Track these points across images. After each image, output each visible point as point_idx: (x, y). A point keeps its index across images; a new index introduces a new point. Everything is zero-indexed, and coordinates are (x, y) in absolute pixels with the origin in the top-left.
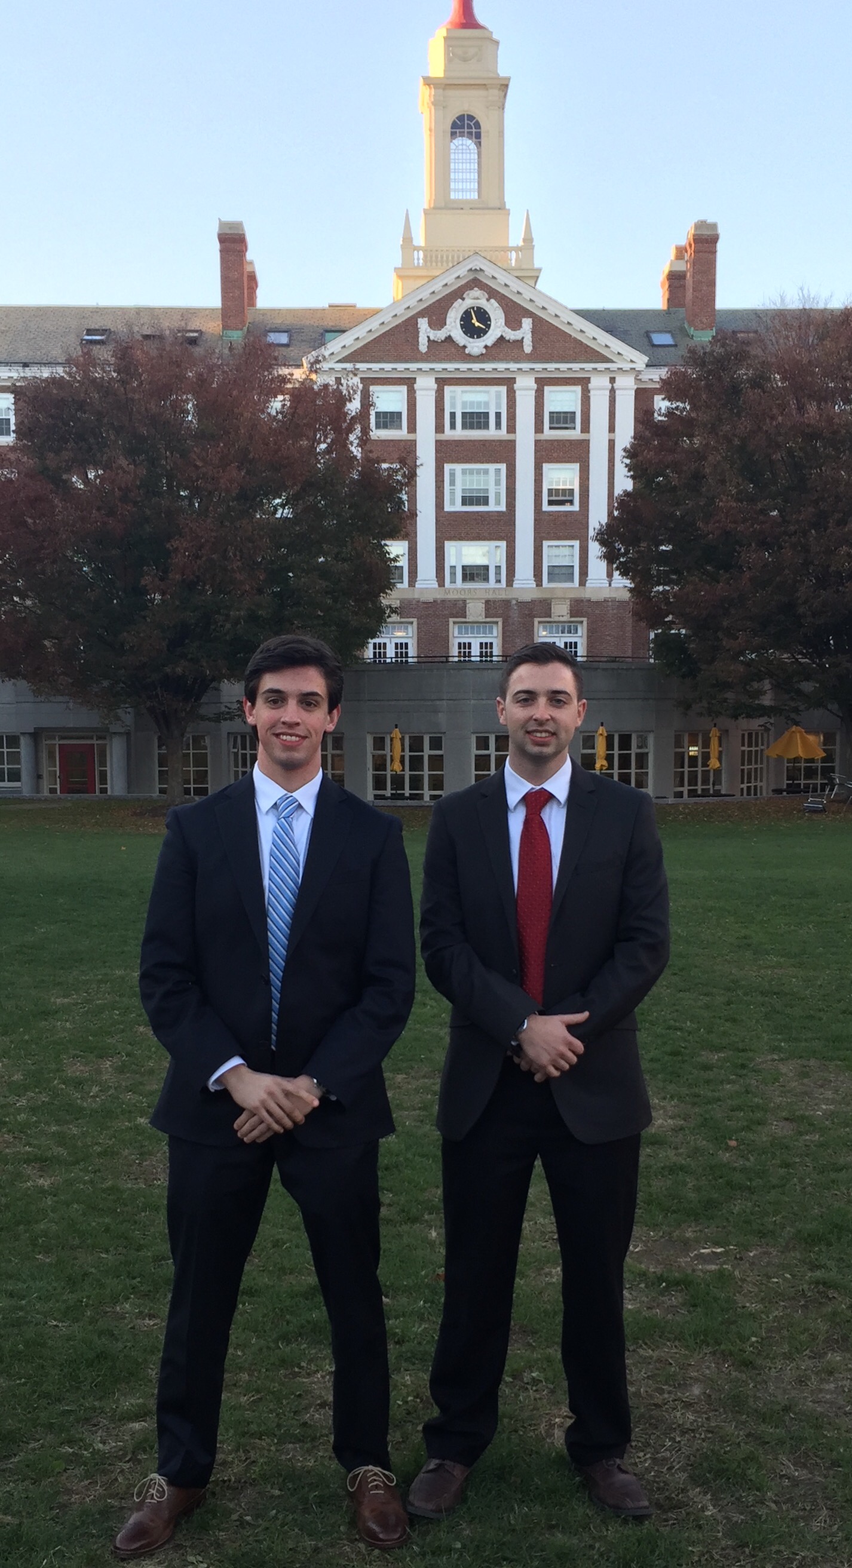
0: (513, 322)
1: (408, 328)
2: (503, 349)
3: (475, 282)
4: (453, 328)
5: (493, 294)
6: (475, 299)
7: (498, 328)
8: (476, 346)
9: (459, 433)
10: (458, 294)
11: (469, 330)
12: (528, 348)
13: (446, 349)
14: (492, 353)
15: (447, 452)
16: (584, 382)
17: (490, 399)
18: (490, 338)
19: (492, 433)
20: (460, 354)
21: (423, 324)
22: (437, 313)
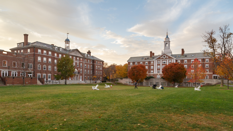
0: (167, 56)
1: (160, 57)
2: (166, 58)
3: (164, 54)
4: (163, 57)
5: (166, 55)
6: (164, 55)
7: (166, 57)
8: (164, 58)
9: (163, 63)
10: (163, 55)
11: (164, 57)
12: (168, 58)
13: (162, 58)
14: (165, 59)
15: (162, 65)
16: (172, 60)
17: (165, 61)
18: (165, 58)
19: (165, 63)
20: (163, 59)
21: (161, 57)
22: (162, 56)
